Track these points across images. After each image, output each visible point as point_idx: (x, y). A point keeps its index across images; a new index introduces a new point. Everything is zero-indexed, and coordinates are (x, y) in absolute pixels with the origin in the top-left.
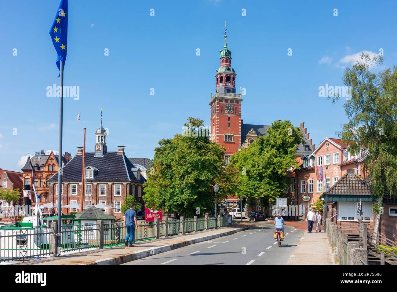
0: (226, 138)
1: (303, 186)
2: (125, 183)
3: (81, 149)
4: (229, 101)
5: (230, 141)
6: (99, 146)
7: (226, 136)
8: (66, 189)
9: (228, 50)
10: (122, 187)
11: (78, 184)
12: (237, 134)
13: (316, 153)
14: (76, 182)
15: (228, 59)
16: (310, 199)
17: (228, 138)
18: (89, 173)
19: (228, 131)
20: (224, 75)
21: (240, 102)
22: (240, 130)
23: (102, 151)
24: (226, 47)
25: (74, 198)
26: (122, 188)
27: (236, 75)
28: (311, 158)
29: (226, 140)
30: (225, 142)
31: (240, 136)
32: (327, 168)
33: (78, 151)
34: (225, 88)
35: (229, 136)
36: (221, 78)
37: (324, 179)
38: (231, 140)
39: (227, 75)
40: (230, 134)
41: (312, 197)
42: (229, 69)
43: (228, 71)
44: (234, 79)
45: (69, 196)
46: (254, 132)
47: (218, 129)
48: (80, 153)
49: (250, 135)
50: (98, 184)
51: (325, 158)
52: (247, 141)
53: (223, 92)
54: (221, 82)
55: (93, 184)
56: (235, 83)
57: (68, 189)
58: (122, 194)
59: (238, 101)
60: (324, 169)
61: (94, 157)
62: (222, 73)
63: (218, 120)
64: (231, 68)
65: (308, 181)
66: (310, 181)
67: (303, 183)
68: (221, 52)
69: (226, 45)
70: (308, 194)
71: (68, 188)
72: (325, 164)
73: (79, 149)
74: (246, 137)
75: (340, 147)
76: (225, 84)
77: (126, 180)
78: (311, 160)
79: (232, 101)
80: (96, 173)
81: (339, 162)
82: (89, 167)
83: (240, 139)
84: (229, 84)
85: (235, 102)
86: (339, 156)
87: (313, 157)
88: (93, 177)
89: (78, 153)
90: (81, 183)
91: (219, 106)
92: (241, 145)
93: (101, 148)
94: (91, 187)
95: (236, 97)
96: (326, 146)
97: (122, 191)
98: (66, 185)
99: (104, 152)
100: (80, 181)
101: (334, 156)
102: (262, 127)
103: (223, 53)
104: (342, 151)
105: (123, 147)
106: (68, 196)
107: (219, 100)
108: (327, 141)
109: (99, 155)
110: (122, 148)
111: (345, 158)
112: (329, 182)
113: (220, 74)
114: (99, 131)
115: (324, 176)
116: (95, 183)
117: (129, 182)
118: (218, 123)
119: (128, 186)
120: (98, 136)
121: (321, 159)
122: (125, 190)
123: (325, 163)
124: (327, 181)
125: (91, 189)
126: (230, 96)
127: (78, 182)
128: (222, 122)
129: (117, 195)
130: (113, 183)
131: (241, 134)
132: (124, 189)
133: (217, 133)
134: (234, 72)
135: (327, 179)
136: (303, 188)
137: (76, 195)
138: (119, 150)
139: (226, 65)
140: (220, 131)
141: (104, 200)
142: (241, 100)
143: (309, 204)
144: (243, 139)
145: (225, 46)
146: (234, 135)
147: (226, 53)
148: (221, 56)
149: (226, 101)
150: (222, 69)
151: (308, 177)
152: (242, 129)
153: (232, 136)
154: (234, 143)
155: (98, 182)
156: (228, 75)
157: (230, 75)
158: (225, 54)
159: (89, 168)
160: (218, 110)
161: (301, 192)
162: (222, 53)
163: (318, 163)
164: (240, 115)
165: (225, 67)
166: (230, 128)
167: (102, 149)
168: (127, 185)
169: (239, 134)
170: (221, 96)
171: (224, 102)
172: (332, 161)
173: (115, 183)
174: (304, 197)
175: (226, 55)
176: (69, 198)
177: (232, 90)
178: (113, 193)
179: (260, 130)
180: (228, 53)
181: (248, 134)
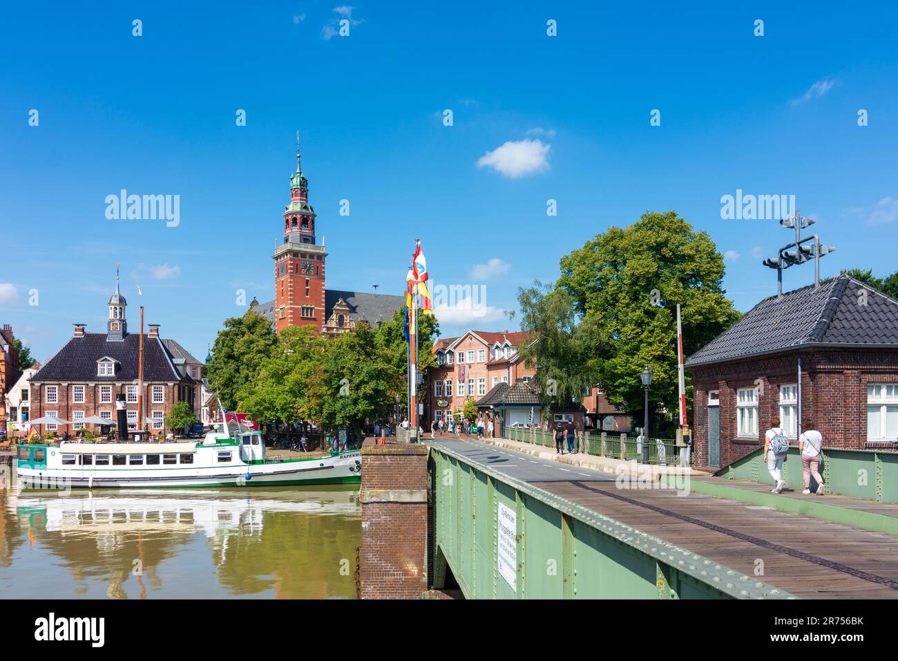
0: (303, 312)
1: (437, 387)
2: (171, 384)
3: (81, 327)
4: (308, 256)
5: (309, 316)
6: (116, 324)
7: (303, 308)
8: (65, 394)
9: (303, 178)
10: (165, 389)
11: (88, 385)
12: (320, 307)
13: (455, 348)
14: (84, 383)
15: (303, 192)
16: (448, 405)
17: (307, 312)
18: (106, 368)
19: (306, 301)
20: (299, 216)
21: (323, 258)
22: (324, 300)
23: (121, 332)
24: (300, 173)
25: (79, 407)
26: (165, 391)
27: (315, 216)
28: (448, 353)
29: (303, 315)
30: (303, 318)
31: (324, 309)
32: (470, 367)
33: (76, 330)
34: (301, 235)
35: (307, 308)
36: (295, 220)
37: (467, 380)
38: (311, 315)
39: (303, 215)
40: (309, 306)
41: (451, 401)
42: (305, 208)
43: (304, 211)
44: (313, 222)
45: (70, 405)
46: (344, 304)
47: (292, 297)
48: (80, 335)
49: (337, 308)
50: (123, 385)
51: (467, 355)
52: (334, 317)
53: (298, 241)
54: (293, 226)
55: (114, 385)
56: (313, 228)
57: (68, 393)
58: (166, 400)
59: (321, 257)
60: (467, 367)
61: (107, 341)
62: (296, 213)
63: (292, 284)
64: (308, 205)
65: (445, 382)
66: (448, 382)
67: (437, 384)
68: (292, 179)
69: (300, 169)
70: (444, 398)
71: (68, 391)
72: (468, 362)
73: (77, 327)
74: (332, 311)
75: (487, 343)
76: (301, 229)
77: (172, 378)
78: (448, 355)
79: (312, 256)
80: (118, 368)
81: (485, 360)
82: (107, 357)
83: (324, 314)
84: (306, 231)
85: (315, 257)
86: (485, 353)
87: (451, 353)
88: (113, 374)
89: (76, 335)
90: (92, 384)
91: (292, 262)
92: (326, 323)
93: (119, 327)
94: (111, 390)
95: (317, 251)
96: (468, 340)
97: (165, 395)
98: (65, 387)
99: (125, 334)
100: (91, 379)
101: (478, 353)
102: (352, 294)
103: (296, 182)
104: (489, 348)
105: (159, 325)
106: (68, 405)
107: (292, 254)
108: (469, 334)
109: (116, 338)
110: (155, 328)
111: (491, 356)
112: (473, 384)
113: (292, 214)
114: (115, 301)
115: (466, 376)
116: (119, 384)
117: (178, 382)
118: (292, 289)
119: (176, 387)
120: (113, 307)
121: (461, 355)
122: (171, 394)
123: (467, 360)
124: (470, 382)
125: (111, 393)
126: (308, 248)
127: (87, 383)
128: (297, 288)
129: (156, 402)
130: (150, 382)
131: (326, 307)
132: (170, 392)
133: (291, 304)
134: (313, 211)
135: (470, 381)
136: (437, 390)
137: (83, 402)
138: (151, 331)
139: (301, 200)
140: (294, 301)
141: (135, 409)
142: (325, 255)
143: (446, 411)
144: (329, 313)
145: (298, 171)
146: (315, 308)
147: (301, 182)
148: (291, 185)
149: (304, 255)
150: (295, 207)
151: (445, 377)
152: (326, 298)
153: (312, 309)
154: (315, 319)
155: (124, 382)
156: (305, 216)
157: (308, 216)
158: (299, 183)
159: (106, 360)
160: (291, 269)
161: (436, 395)
162: (294, 180)
163: (458, 360)
164: (323, 278)
165: (299, 204)
166: (309, 297)
167: (122, 329)
168: (174, 386)
169: (323, 307)
170: (296, 248)
171: (300, 258)
172: (476, 358)
173: (153, 383)
174: (441, 402)
175: (300, 185)
176: (69, 408)
177: (310, 239)
178: (151, 398)
179: (350, 300)
180: (304, 182)
181: (336, 307)
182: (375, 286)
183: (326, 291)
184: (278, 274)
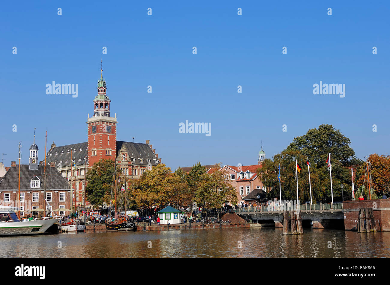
5: (109, 155)
9: (104, 82)
10: (66, 194)
12: (114, 150)
15: (105, 90)
17: (108, 152)
19: (108, 147)
22: (116, 146)
27: (110, 102)
30: (106, 156)
31: (116, 151)
34: (105, 112)
35: (108, 150)
36: (101, 104)
39: (105, 102)
40: (109, 149)
43: (106, 99)
46: (125, 148)
52: (120, 155)
54: (101, 107)
62: (102, 101)
63: (101, 138)
68: (99, 82)
69: (102, 77)
74: (120, 152)
76: (105, 109)
79: (110, 123)
83: (116, 153)
84: (107, 110)
85: (112, 124)
86: (235, 176)
101: (231, 175)
103: (101, 84)
107: (102, 122)
113: (100, 101)
128: (104, 140)
129: (61, 201)
133: (101, 149)
139: (104, 93)
140: (103, 147)
146: (112, 151)
149: (107, 123)
150: (102, 97)
152: (117, 145)
153: (110, 151)
156: (107, 102)
160: (101, 130)
164: (115, 135)
166: (109, 144)
169: (115, 150)
170: (103, 119)
171: (105, 124)
178: (59, 199)
181: (121, 150)
182: (133, 138)
183: (117, 141)
184: (89, 132)
